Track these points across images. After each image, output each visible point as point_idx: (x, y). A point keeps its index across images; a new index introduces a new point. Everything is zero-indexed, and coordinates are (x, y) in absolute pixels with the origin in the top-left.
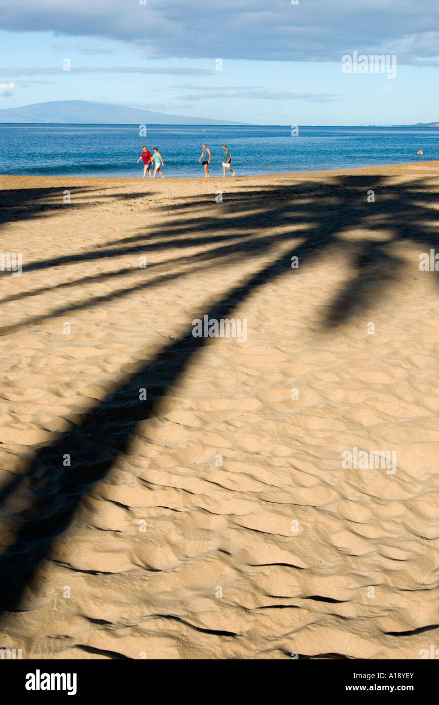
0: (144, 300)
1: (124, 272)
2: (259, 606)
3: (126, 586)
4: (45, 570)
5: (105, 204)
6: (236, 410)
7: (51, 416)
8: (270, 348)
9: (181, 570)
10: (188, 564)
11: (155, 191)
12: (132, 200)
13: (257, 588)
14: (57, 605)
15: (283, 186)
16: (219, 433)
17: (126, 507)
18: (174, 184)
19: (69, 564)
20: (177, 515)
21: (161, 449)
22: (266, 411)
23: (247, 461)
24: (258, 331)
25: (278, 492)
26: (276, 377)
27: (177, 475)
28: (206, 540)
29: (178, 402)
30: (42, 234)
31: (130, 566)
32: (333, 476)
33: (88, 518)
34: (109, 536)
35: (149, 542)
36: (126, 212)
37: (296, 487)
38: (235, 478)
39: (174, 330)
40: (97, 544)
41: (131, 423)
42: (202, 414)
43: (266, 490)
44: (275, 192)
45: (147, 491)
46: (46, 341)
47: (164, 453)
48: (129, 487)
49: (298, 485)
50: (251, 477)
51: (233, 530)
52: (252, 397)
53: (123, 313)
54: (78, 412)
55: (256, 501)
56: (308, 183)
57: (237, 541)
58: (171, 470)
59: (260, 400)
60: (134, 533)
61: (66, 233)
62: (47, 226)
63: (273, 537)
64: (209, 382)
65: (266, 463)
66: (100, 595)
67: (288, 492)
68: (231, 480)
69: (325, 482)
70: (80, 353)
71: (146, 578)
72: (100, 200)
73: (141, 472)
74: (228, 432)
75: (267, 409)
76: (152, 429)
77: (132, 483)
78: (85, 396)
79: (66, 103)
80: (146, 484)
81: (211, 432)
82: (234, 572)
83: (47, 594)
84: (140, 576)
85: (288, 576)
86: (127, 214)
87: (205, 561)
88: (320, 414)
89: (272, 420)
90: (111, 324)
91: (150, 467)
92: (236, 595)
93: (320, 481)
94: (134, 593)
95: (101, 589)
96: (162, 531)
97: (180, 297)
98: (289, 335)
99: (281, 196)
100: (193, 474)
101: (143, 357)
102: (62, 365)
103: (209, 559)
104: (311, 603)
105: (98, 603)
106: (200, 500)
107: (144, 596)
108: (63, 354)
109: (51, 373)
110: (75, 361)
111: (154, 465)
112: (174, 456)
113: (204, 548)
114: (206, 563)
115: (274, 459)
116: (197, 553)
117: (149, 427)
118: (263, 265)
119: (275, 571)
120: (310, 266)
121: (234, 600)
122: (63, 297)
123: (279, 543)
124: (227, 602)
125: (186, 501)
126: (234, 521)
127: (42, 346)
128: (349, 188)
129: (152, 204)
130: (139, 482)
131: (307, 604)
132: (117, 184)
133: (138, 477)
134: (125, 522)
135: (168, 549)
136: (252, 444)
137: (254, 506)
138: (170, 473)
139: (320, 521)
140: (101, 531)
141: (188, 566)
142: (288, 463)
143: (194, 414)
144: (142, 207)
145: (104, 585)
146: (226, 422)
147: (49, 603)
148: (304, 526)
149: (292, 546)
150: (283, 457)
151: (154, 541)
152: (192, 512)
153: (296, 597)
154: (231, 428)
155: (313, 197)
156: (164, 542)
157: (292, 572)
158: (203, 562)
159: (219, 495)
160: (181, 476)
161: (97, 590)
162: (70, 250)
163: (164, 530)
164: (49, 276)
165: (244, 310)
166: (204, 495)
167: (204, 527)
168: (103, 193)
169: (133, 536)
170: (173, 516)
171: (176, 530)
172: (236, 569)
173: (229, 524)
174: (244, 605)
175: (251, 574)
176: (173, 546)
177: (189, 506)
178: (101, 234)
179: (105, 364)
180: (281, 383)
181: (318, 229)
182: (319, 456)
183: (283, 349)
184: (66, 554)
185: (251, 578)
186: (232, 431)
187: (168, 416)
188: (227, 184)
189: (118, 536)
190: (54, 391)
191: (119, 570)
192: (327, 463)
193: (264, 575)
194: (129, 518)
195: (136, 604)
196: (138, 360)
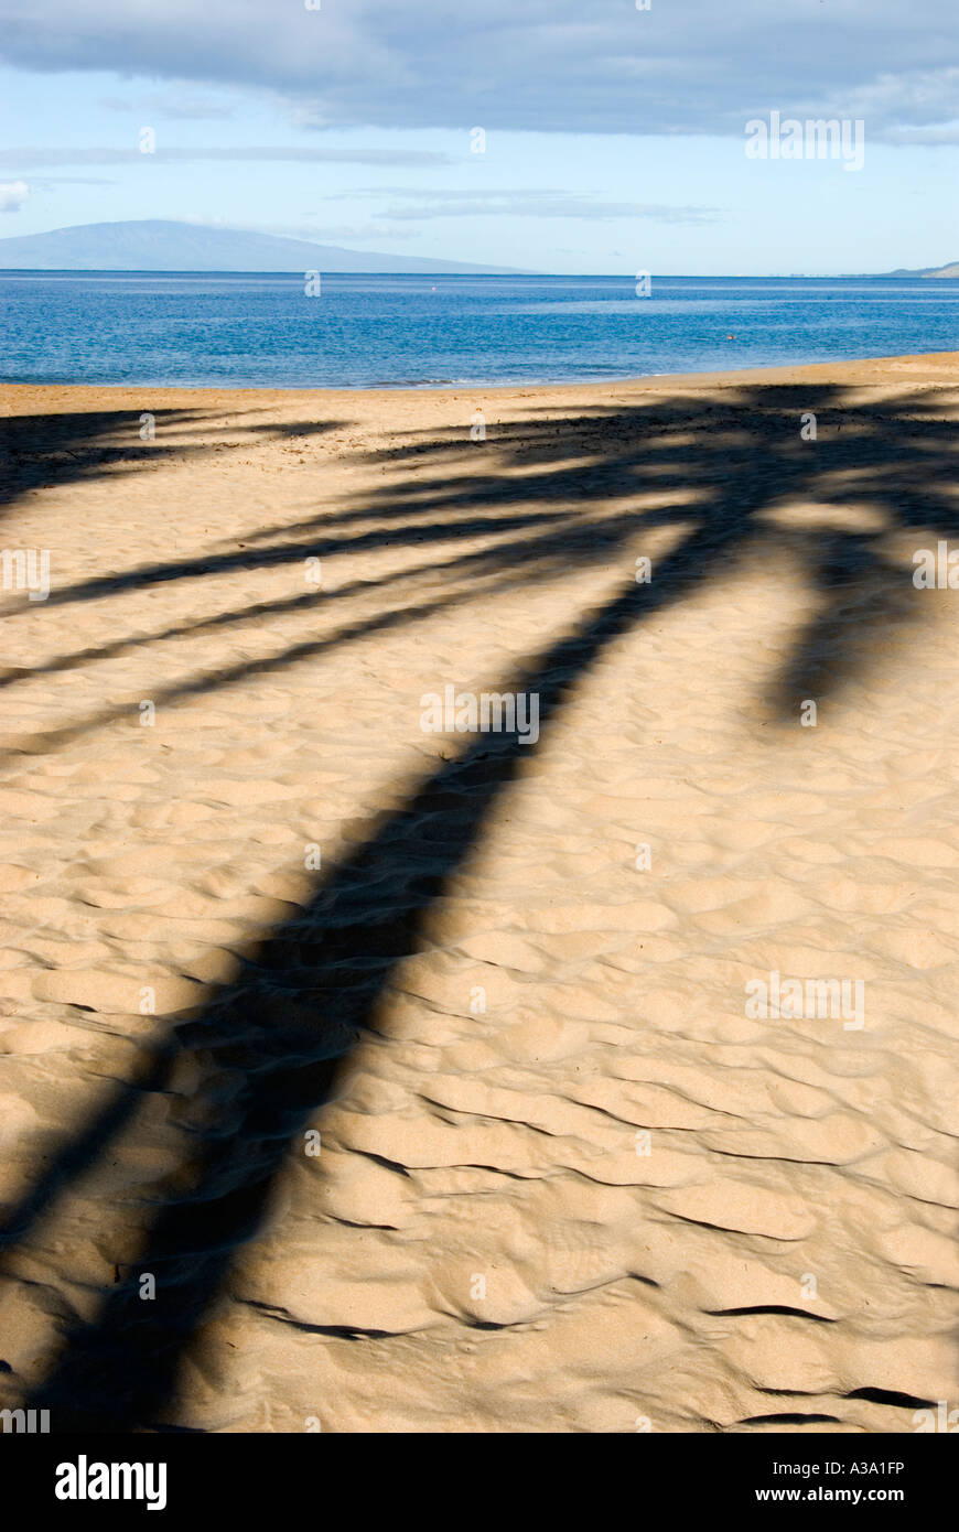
0: (368, 669)
1: (306, 602)
2: (742, 1418)
3: (428, 1367)
4: (232, 1327)
5: (240, 450)
6: (618, 931)
7: (200, 946)
8: (672, 782)
9: (551, 1326)
10: (563, 1312)
11: (347, 418)
12: (300, 439)
13: (733, 1371)
14: (272, 1415)
15: (626, 408)
16: (588, 985)
17: (398, 1168)
18: (385, 404)
19: (283, 1310)
20: (521, 1186)
21: (461, 1025)
22: (688, 935)
23: (662, 1053)
24: (638, 743)
25: (744, 1130)
26: (699, 853)
27: (506, 1088)
28: (596, 1250)
29: (483, 912)
30: (111, 517)
31: (427, 1317)
32: (862, 1089)
33: (315, 1195)
34: (371, 1240)
35: (466, 1256)
36: (290, 467)
37: (784, 1118)
38: (641, 1094)
39: (447, 740)
40: (346, 1260)
41: (385, 963)
42: (545, 941)
43: (715, 1124)
44: (611, 421)
45: (443, 1128)
46: (161, 765)
47: (471, 1036)
48: (401, 1118)
49: (786, 1112)
50: (675, 1092)
51: (658, 1226)
52: (652, 899)
53: (325, 700)
54: (258, 936)
55: (701, 1155)
56: (678, 400)
57: (669, 1252)
58: (491, 1077)
59: (670, 908)
60: (427, 1235)
61: (164, 515)
62: (119, 498)
63: (748, 1242)
64: (548, 865)
65: (708, 1060)
66: (369, 1390)
67: (768, 1131)
68: (633, 1102)
69: (849, 1107)
70: (245, 795)
71: (471, 1347)
72: (228, 439)
73: (424, 1082)
74: (610, 983)
75: (687, 928)
76: (433, 975)
77: (408, 1110)
78: (271, 899)
79: (132, 225)
80: (440, 1111)
81: (572, 985)
82: (674, 1330)
83: (244, 1388)
84: (456, 1341)
85: (798, 1341)
86: (292, 472)
87: (605, 1304)
88: (812, 940)
89: (708, 955)
90: (305, 726)
91: (443, 1070)
92: (687, 1390)
93: (836, 1104)
94: (446, 1384)
95: (370, 1376)
96: (493, 1229)
97: (445, 661)
98: (711, 752)
99: (624, 431)
100: (545, 1086)
101: (387, 804)
102: (207, 821)
103: (614, 1300)
104: (866, 1409)
105: (367, 1412)
106: (568, 1150)
107: (472, 1392)
108: (204, 795)
109: (182, 841)
110: (236, 814)
111: (450, 1065)
112: (492, 1043)
113: (593, 1270)
114: (605, 1308)
115: (724, 1049)
116: (579, 1282)
117: (427, 973)
118: (616, 588)
119: (768, 1328)
120: (723, 590)
121: (684, 1403)
122: (182, 661)
123: (765, 1258)
124: (669, 1407)
125: (537, 1154)
126: (654, 1203)
127: (156, 778)
128: (769, 412)
129: (344, 449)
130: (423, 1107)
131: (856, 1411)
132: (262, 404)
133: (419, 1095)
134: (404, 1205)
135: (509, 1272)
136: (668, 1012)
137: (701, 1166)
138: (489, 1083)
139: (852, 1201)
140: (350, 1229)
141: (566, 1316)
142: (759, 1059)
143: (525, 942)
144: (323, 455)
145: (376, 1366)
146: (601, 960)
147: (254, 1411)
148: (816, 1213)
149: (796, 1263)
150: (742, 1044)
151: (475, 1252)
152: (554, 1180)
153: (826, 1393)
154: (614, 974)
155: (695, 430)
156: (499, 1255)
157: (809, 1331)
158: (600, 1306)
159: (607, 1137)
160: (515, 1090)
161: (362, 1378)
162: (178, 552)
163: (497, 1226)
164: (141, 612)
165: (598, 693)
166: (574, 1137)
167: (586, 1217)
168: (233, 422)
169: (427, 1240)
170: (511, 1190)
171: (523, 1225)
172: (678, 1323)
173: (643, 1210)
174: (709, 1416)
175: (713, 1336)
176: (519, 1263)
177: (543, 1165)
178: (240, 516)
179: (304, 821)
180: (710, 865)
181: (718, 504)
182: (823, 1041)
183: (703, 785)
184: (276, 1285)
185: (715, 1346)
186: (618, 983)
187: (465, 945)
188: (502, 404)
189: (391, 1241)
190: (198, 885)
191: (402, 1324)
192: (844, 1057)
193: (746, 1338)
194: (412, 1196)
195: (456, 1414)
196: (377, 812)
